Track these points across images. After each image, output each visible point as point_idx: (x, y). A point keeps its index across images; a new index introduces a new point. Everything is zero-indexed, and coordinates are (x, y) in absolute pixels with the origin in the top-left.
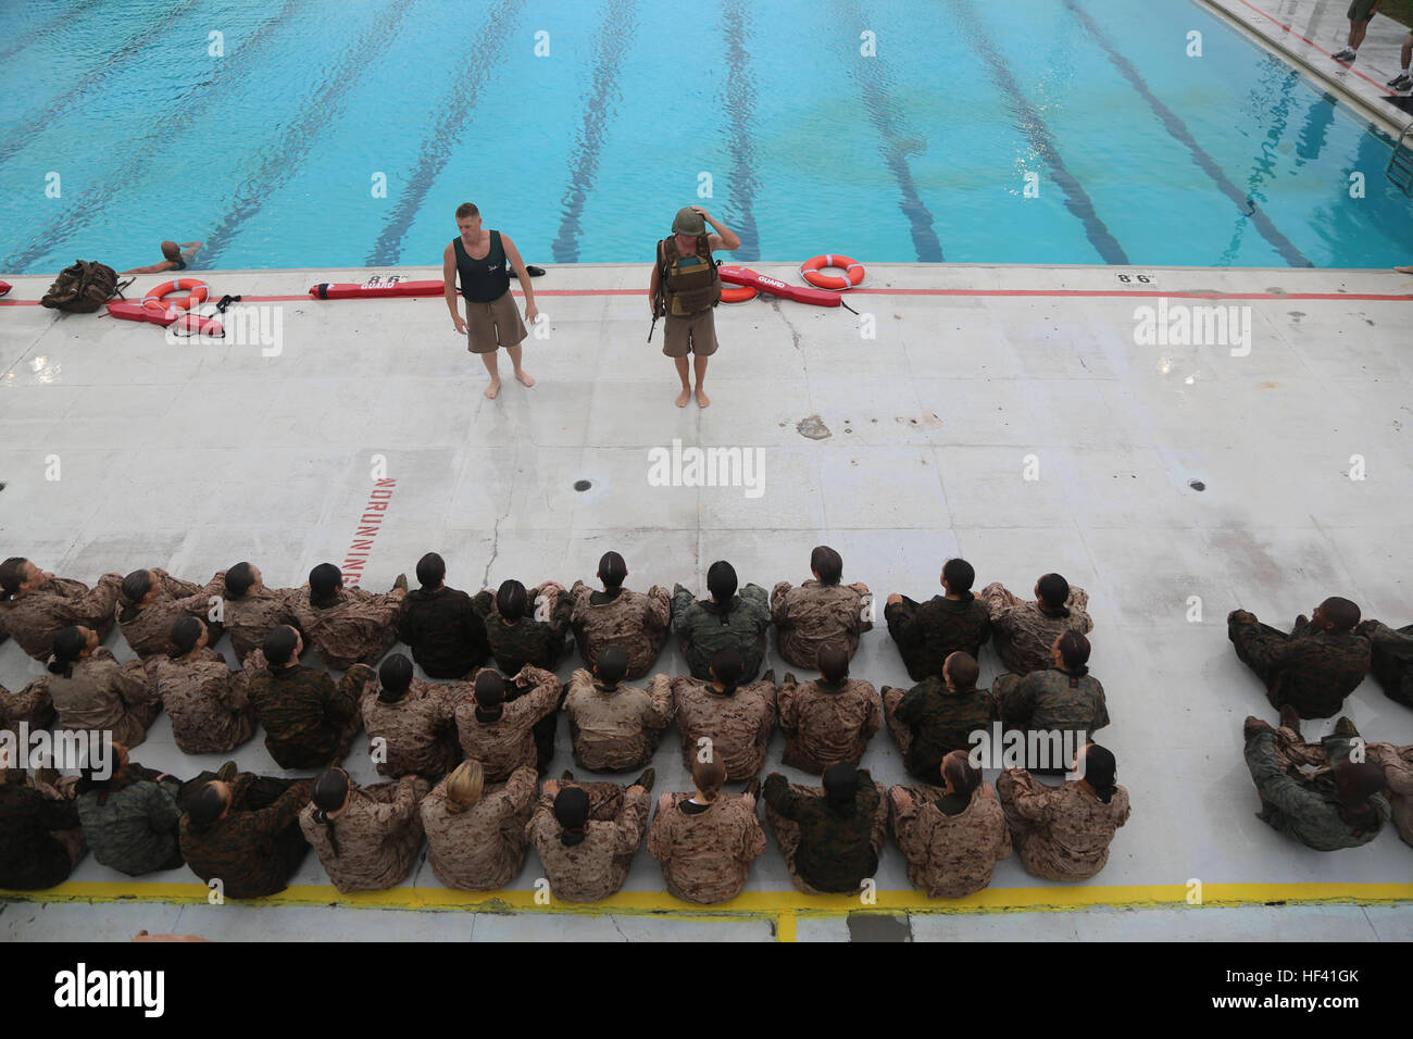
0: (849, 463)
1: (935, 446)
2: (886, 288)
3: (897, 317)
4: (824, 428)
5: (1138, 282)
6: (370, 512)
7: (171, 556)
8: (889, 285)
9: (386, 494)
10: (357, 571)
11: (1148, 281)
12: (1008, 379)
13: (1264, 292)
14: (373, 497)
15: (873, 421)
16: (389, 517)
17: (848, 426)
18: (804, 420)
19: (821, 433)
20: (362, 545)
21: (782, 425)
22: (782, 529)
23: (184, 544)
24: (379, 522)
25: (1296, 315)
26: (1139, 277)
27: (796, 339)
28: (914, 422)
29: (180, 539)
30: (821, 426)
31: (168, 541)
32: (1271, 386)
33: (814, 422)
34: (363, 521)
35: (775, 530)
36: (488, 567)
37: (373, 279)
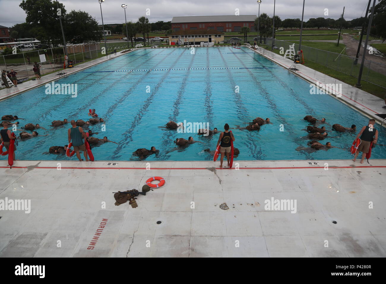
0: (234, 216)
1: (258, 212)
2: (245, 167)
3: (248, 175)
4: (227, 207)
5: (314, 164)
6: (99, 228)
7: (42, 239)
8: (246, 167)
9: (105, 223)
10: (93, 246)
11: (317, 164)
12: (279, 192)
13: (349, 166)
14: (101, 224)
15: (241, 204)
16: (105, 230)
17: (234, 206)
18: (222, 204)
19: (226, 208)
20: (96, 238)
21: (215, 206)
22: (214, 236)
23: (47, 236)
24: (102, 231)
25: (359, 172)
26: (314, 163)
27: (220, 182)
28: (252, 205)
29: (46, 235)
30: (226, 206)
31: (42, 235)
32: (354, 192)
33: (224, 205)
34: (97, 231)
35: (212, 236)
36: (130, 246)
37: (109, 164)
